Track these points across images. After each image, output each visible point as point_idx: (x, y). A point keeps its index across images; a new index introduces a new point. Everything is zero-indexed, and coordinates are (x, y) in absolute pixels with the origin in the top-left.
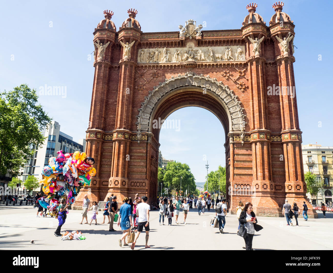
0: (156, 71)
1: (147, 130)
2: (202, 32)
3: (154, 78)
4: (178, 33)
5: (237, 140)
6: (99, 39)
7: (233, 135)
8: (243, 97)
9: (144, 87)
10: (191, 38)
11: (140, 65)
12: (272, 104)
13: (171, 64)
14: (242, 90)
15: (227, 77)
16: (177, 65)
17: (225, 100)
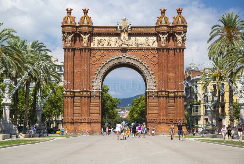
0: (103, 52)
1: (99, 89)
2: (131, 27)
3: (102, 57)
4: (116, 27)
5: (151, 94)
6: (67, 32)
7: (148, 92)
8: (155, 70)
9: (96, 62)
10: (124, 30)
11: (93, 48)
12: (171, 74)
13: (112, 48)
14: (154, 65)
15: (146, 57)
16: (116, 48)
17: (144, 71)
